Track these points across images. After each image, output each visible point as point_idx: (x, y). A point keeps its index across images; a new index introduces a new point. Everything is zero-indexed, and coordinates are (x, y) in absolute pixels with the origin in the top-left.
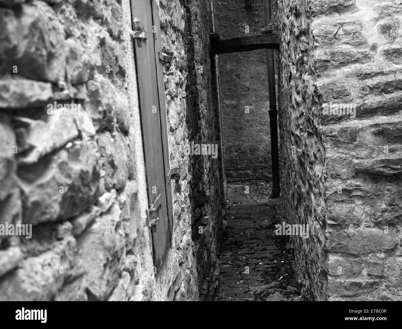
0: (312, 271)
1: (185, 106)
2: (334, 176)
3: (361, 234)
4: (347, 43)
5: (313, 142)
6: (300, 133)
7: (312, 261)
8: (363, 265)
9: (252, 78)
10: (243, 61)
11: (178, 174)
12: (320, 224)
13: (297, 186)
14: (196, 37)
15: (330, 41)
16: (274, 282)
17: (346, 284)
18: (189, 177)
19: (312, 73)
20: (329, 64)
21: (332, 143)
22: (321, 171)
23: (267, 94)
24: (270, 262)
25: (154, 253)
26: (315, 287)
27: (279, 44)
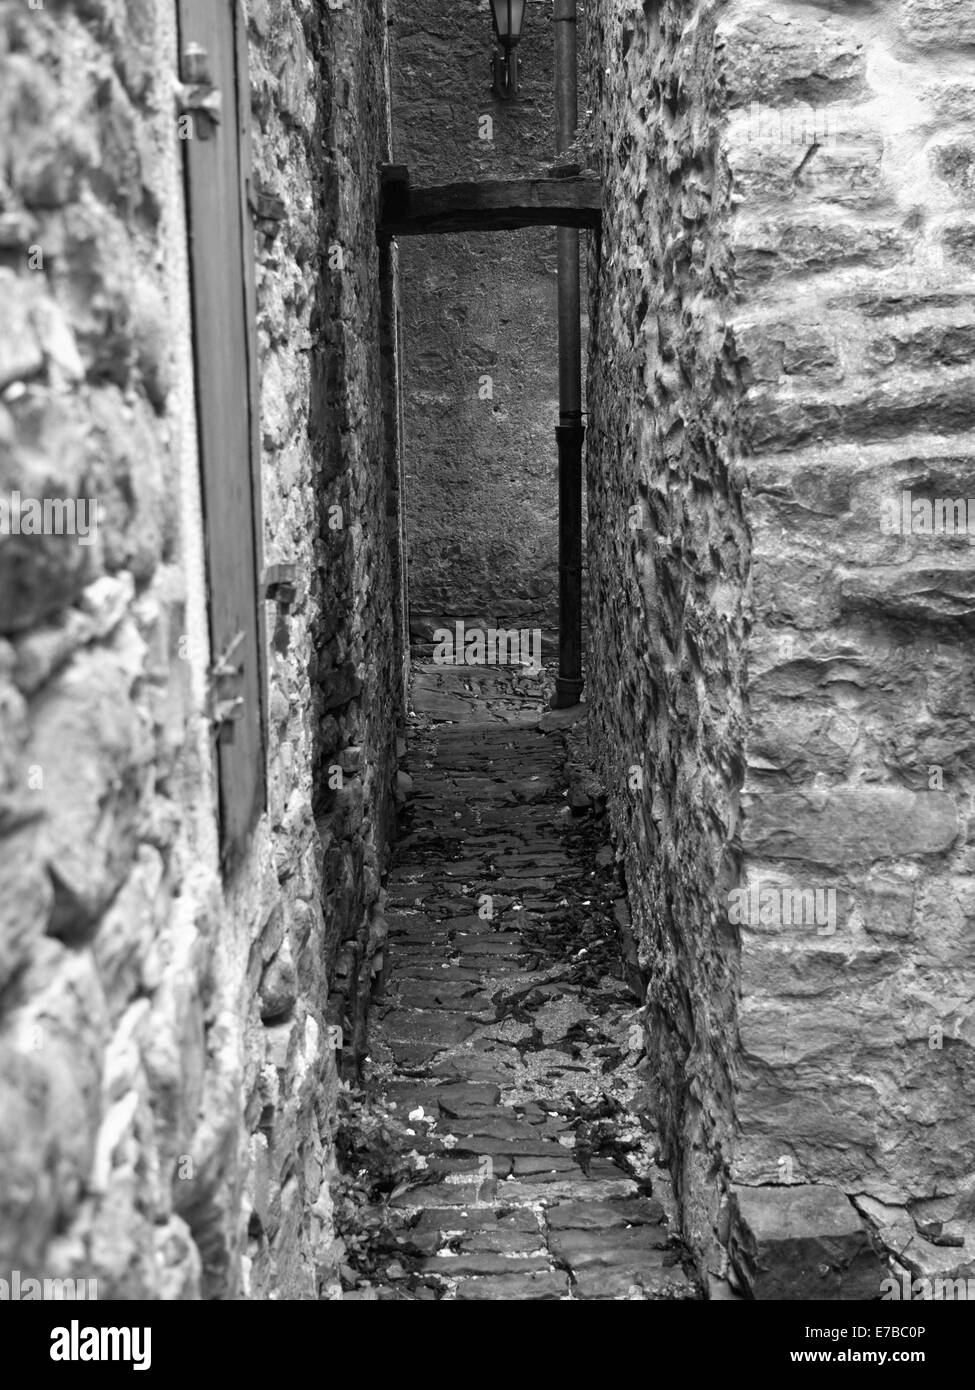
0: (688, 922)
1: (308, 379)
2: (775, 618)
3: (851, 802)
4: (835, 201)
5: (711, 512)
6: (668, 485)
7: (690, 890)
8: (852, 900)
9: (505, 322)
10: (477, 265)
11: (289, 583)
12: (723, 771)
13: (650, 656)
14: (343, 163)
15: (782, 189)
16: (560, 966)
17: (796, 957)
18: (313, 609)
19: (718, 290)
20: (773, 263)
21: (773, 512)
22: (735, 602)
23: (554, 374)
24: (547, 905)
25: (221, 813)
26: (696, 971)
27: (599, 212)
